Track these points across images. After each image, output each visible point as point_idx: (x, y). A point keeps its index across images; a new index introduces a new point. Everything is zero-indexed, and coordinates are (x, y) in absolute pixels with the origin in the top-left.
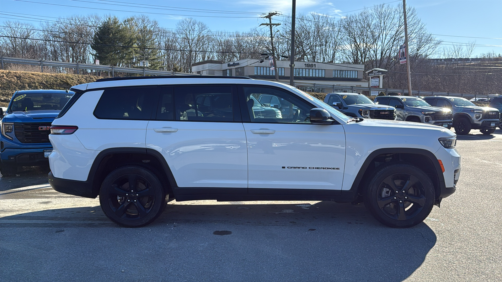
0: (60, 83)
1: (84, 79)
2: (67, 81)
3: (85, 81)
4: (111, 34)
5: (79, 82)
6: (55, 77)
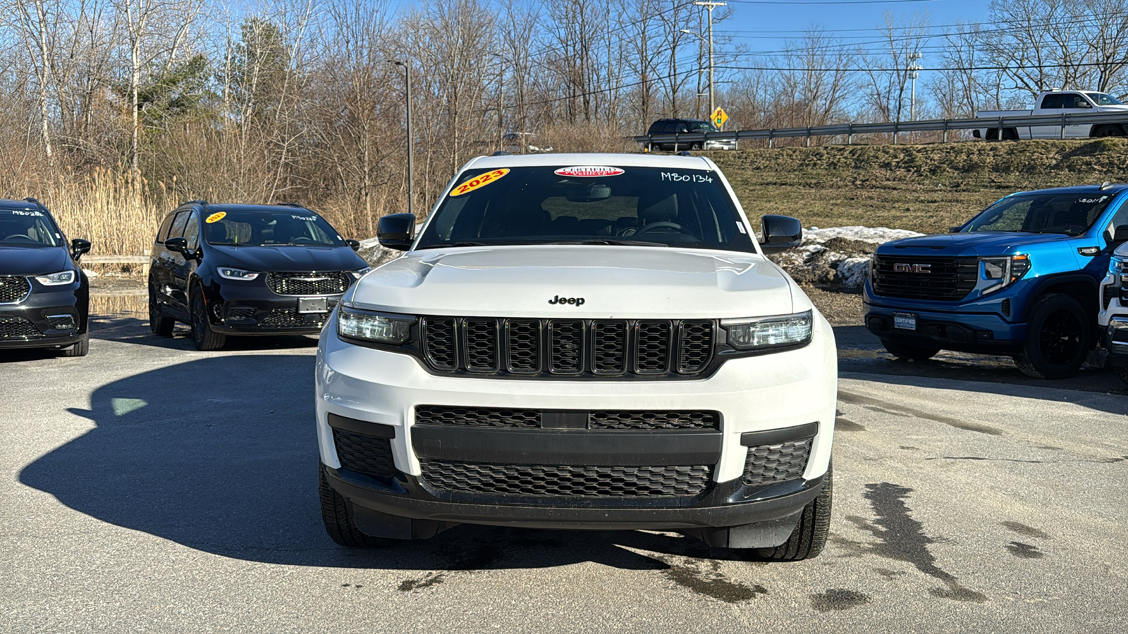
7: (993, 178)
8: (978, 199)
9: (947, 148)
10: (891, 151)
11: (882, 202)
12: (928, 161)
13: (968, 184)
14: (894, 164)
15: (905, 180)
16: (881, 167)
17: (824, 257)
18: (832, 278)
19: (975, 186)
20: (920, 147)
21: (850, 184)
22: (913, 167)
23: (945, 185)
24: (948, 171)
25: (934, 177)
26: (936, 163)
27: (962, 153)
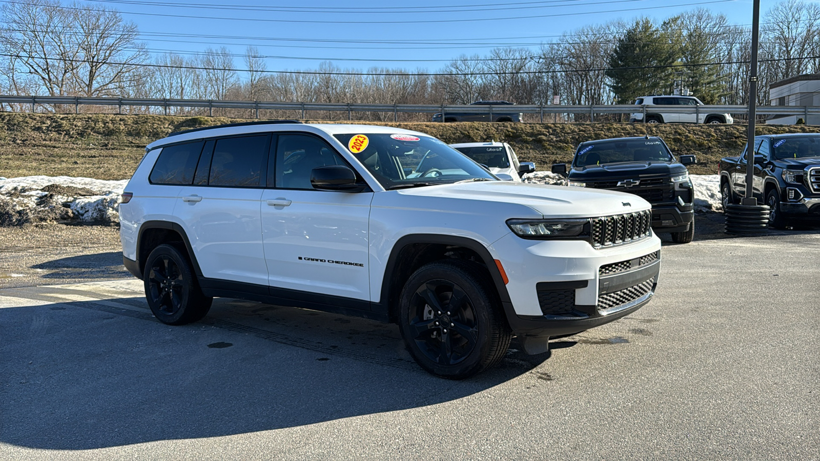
0: (459, 136)
1: (494, 129)
2: (469, 133)
3: (494, 130)
4: (637, 49)
5: (486, 133)
6: (454, 128)
7: (131, 140)
8: (128, 155)
9: (85, 118)
10: (38, 118)
11: (49, 157)
12: (74, 127)
13: (113, 144)
14: (44, 128)
15: (60, 140)
16: (34, 130)
17: (54, 200)
18: (72, 215)
19: (119, 145)
20: (62, 116)
21: (11, 143)
22: (63, 131)
23: (95, 145)
24: (92, 135)
25: (83, 139)
26: (80, 128)
27: (99, 122)
